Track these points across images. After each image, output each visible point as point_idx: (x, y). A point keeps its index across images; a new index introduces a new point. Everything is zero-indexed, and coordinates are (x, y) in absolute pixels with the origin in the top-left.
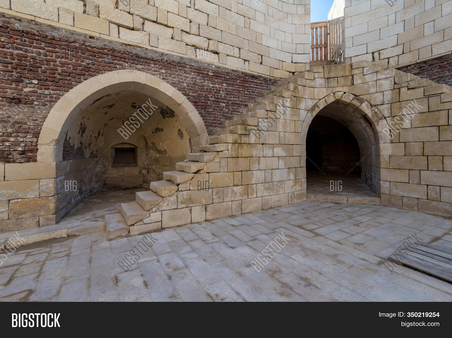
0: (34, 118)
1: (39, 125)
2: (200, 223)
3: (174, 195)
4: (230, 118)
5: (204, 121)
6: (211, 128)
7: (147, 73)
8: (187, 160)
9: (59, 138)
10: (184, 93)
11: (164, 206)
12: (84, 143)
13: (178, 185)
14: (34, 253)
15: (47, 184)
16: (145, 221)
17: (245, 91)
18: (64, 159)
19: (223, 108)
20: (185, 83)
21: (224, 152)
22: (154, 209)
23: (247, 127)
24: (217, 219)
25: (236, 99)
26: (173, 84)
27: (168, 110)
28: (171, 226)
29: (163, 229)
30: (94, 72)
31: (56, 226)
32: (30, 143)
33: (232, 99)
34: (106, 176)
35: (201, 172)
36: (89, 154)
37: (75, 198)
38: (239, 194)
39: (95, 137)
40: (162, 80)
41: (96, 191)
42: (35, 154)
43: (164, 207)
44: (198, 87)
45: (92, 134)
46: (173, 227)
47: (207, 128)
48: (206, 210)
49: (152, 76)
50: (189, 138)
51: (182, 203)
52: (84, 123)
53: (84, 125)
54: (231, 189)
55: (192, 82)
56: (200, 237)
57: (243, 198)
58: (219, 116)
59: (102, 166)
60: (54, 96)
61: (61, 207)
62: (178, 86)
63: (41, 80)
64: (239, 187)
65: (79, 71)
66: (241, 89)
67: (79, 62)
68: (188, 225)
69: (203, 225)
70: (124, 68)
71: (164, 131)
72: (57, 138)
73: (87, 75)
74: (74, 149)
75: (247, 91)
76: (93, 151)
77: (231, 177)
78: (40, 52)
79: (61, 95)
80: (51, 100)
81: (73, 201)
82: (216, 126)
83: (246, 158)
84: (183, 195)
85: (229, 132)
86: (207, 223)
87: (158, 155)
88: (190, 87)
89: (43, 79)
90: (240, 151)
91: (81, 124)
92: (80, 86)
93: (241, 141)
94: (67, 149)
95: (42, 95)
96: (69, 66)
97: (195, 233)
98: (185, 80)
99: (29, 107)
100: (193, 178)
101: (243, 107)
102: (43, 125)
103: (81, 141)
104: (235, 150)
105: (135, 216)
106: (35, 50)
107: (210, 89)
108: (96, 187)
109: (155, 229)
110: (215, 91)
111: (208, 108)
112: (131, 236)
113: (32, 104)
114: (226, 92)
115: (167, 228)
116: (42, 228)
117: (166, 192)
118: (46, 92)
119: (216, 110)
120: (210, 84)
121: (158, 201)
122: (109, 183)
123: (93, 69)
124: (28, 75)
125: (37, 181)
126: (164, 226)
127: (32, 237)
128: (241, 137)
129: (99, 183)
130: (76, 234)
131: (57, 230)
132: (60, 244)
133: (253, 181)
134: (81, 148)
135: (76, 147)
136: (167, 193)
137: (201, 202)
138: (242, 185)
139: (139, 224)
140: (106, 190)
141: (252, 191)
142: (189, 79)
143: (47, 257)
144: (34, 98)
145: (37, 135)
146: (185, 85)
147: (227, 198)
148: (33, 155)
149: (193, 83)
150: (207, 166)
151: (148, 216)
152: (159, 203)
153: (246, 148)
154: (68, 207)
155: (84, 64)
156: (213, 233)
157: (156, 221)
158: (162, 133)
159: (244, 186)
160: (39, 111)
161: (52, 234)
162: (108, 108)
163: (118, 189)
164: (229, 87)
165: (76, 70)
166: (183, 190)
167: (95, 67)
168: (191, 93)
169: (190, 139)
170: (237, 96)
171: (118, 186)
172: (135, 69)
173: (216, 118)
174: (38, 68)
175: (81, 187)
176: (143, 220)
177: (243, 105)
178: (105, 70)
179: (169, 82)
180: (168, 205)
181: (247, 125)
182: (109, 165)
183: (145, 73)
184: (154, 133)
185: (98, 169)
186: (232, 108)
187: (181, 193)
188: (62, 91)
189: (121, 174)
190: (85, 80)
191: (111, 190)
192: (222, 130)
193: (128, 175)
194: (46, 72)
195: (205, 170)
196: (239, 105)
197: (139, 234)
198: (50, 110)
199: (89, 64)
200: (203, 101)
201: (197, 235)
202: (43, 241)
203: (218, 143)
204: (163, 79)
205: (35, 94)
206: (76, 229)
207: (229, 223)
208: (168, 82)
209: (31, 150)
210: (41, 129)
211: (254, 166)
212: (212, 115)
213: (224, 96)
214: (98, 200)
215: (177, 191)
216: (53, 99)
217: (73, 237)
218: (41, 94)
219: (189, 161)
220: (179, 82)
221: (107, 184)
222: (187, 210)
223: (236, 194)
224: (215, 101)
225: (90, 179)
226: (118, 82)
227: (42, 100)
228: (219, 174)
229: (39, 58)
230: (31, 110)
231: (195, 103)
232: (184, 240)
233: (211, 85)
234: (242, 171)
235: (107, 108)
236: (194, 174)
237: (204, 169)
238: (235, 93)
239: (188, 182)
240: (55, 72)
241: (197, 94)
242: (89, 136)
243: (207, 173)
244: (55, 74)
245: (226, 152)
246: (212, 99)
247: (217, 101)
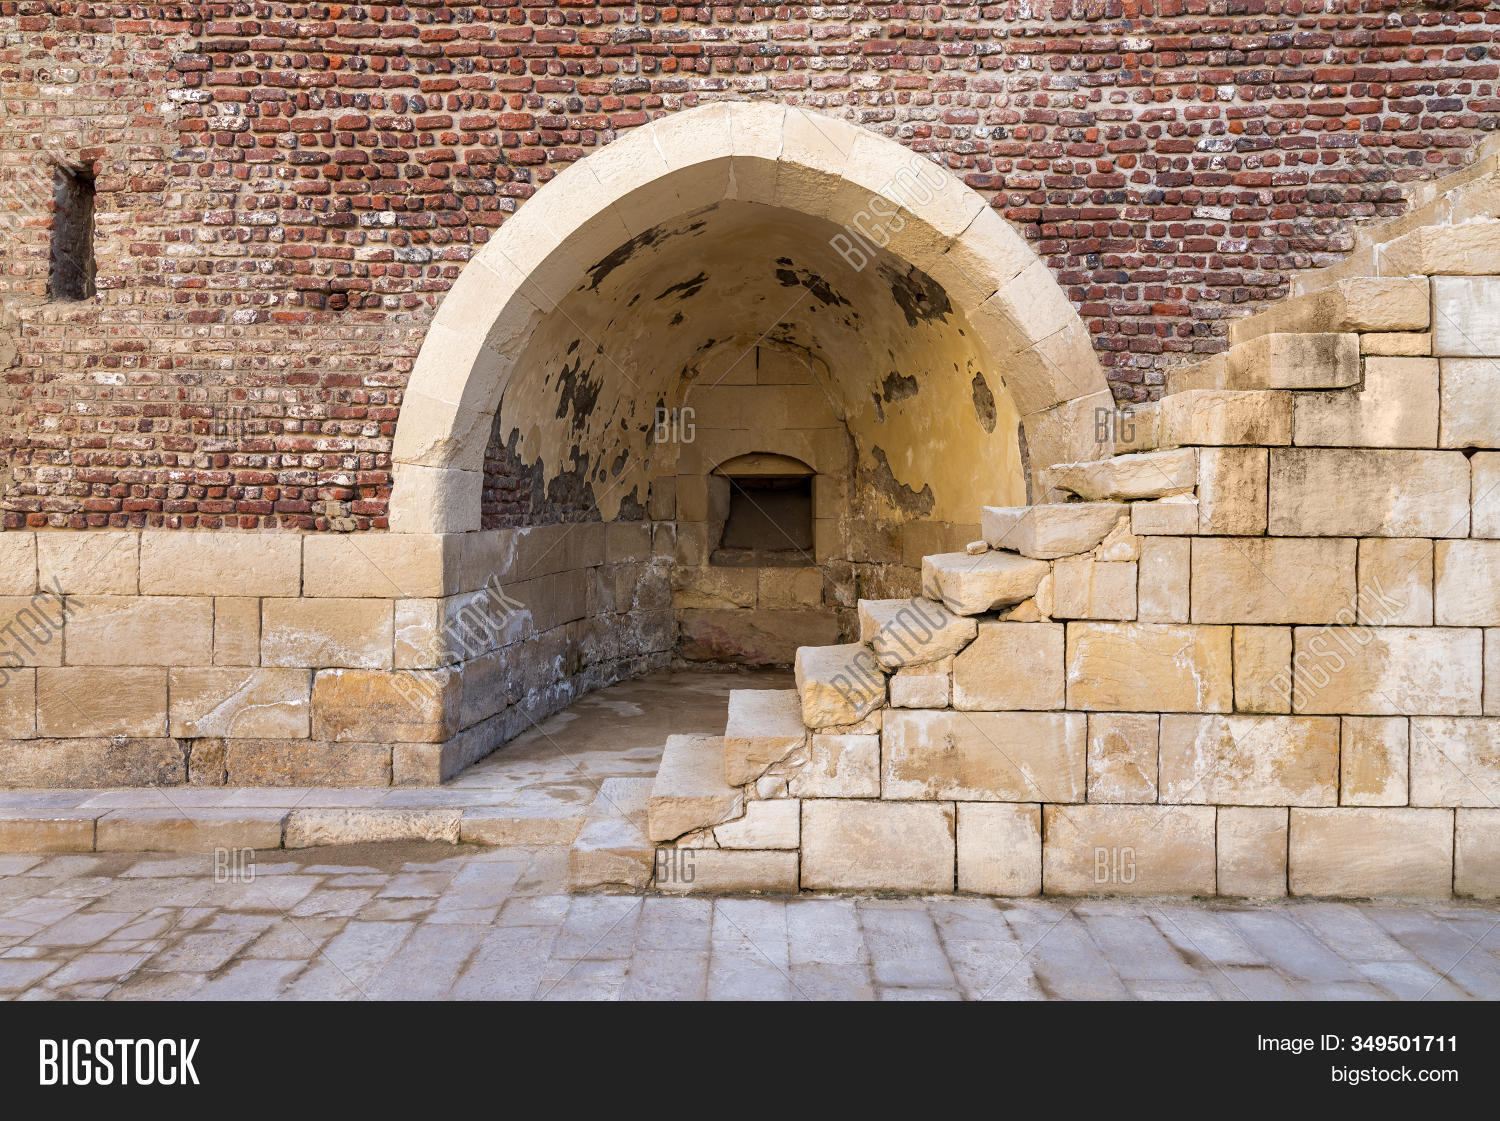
0: (381, 360)
1: (396, 388)
2: (1007, 901)
3: (864, 726)
4: (1265, 292)
5: (1090, 320)
6: (1136, 360)
7: (792, 102)
8: (977, 544)
9: (458, 437)
10: (976, 177)
11: (811, 775)
12: (593, 457)
13: (890, 673)
14: (339, 882)
15: (417, 622)
16: (726, 834)
17: (1379, 109)
18: (490, 520)
19: (1218, 231)
20: (981, 122)
21: (1163, 500)
22: (765, 785)
23: (1335, 342)
24: (1110, 896)
25: (1310, 170)
26: (917, 140)
27: (916, 278)
28: (846, 884)
29: (805, 890)
30: (576, 142)
31: (441, 790)
32: (371, 456)
33: (1283, 169)
34: (688, 602)
35: (1019, 613)
36: (618, 502)
37: (541, 689)
38: (1268, 769)
39: (643, 429)
40: (861, 128)
41: (644, 666)
42: (384, 501)
43: (813, 777)
44: (1059, 131)
45: (627, 417)
46: (859, 891)
47: (1108, 362)
48: (1043, 832)
49: (815, 116)
50: (1016, 419)
51: (907, 772)
52: (584, 366)
53: (585, 377)
54: (1209, 731)
55: (1022, 111)
56: (957, 981)
57: (1304, 800)
58: (1185, 289)
59: (671, 559)
60: (443, 265)
61: (468, 716)
62: (939, 143)
63: (405, 209)
64: (1269, 724)
65: (526, 147)
66: (1348, 100)
67: (526, 110)
68: (936, 898)
69: (1012, 916)
70: (692, 103)
71: (921, 389)
72: (447, 437)
73: (551, 162)
74: (540, 480)
75: (1392, 108)
76: (635, 488)
77: (1219, 658)
78: (403, 98)
79: (464, 260)
80: (432, 284)
81: (531, 699)
82: (1165, 348)
83: (1329, 545)
84: (911, 731)
85: (1222, 378)
86: (1044, 907)
87: (897, 515)
88: (1011, 141)
89: (412, 202)
90: (1279, 495)
91: (566, 375)
92: (527, 208)
93: (1292, 431)
94: (502, 480)
95: (407, 266)
96: (492, 134)
97: (945, 952)
98: (982, 105)
99: (368, 319)
100: (969, 642)
101: (1358, 210)
102: (406, 387)
103: (575, 449)
104: (1249, 492)
105: (680, 801)
106: (390, 94)
107: (1134, 133)
108: (647, 647)
109: (770, 881)
110: (1166, 136)
111: (1117, 244)
112: (659, 893)
113: (378, 305)
114: (1235, 137)
115: (825, 890)
116: (399, 792)
117: (826, 703)
118: (420, 253)
119: (1170, 249)
120: (1130, 105)
121: (785, 743)
122: (695, 637)
123: (573, 128)
124: (370, 195)
125: (388, 604)
126: (812, 880)
127: (355, 819)
128: (1291, 408)
129: (660, 634)
130: (488, 837)
131: (434, 808)
132: (427, 866)
133: (1385, 696)
134: (576, 476)
135: (550, 473)
136: (832, 713)
137: (1013, 785)
138: (1292, 713)
139: (695, 843)
140: (685, 665)
141: (1377, 763)
142: (1002, 98)
143: (364, 908)
144: (384, 282)
145: (388, 426)
146: (981, 131)
147: (1185, 786)
148: (377, 505)
149: (1029, 113)
150: (1052, 584)
151: (737, 812)
152: (790, 755)
153: (1330, 478)
154: (503, 723)
155: (542, 113)
156: (1045, 974)
157: (771, 845)
158: (914, 400)
159: (1308, 723)
160: (396, 333)
161: (413, 819)
162: (683, 297)
163: (733, 666)
164: (1258, 104)
165: (515, 146)
166: (913, 702)
167: (582, 120)
168: (1016, 171)
169: (1021, 428)
170: (1319, 150)
171: (732, 651)
172: (737, 97)
173: (1168, 302)
174: (397, 161)
175: (575, 644)
176: (716, 829)
177: (1363, 198)
178: (618, 127)
179: (896, 130)
180: (833, 774)
181: (1345, 327)
182: (700, 552)
183: (783, 107)
184: (883, 402)
185: (654, 571)
186: (1276, 228)
187: (902, 716)
188: (467, 242)
189: (744, 599)
190: (544, 181)
191: (704, 666)
192: (1194, 371)
193: (773, 606)
194: (420, 174)
195: (1043, 604)
196: (1329, 206)
197: (693, 894)
198: (429, 324)
199: (558, 111)
200: (1089, 205)
201: (952, 965)
202: (383, 842)
203: (1150, 450)
204: (869, 119)
205: (389, 265)
206: (488, 818)
207: (1173, 934)
208: (891, 133)
209: (374, 486)
210: (401, 403)
211: (1395, 593)
212: (1142, 286)
213: (1223, 163)
214: (635, 709)
215: (880, 707)
216: (437, 279)
217: (475, 847)
218: (404, 262)
219: (990, 547)
220: (950, 120)
221: (691, 639)
222: (934, 815)
223: (1246, 763)
224: (1163, 198)
225: (622, 611)
226: (667, 172)
227: (407, 286)
228: (1132, 632)
229: (400, 122)
230: (376, 328)
231: (1039, 222)
232: (872, 973)
233: (1139, 110)
234: (1293, 626)
235: (676, 294)
236: (973, 621)
237: (1039, 599)
238: (1305, 133)
239: (943, 665)
240: (448, 168)
241: (1050, 173)
242: (616, 424)
243: (1053, 619)
244: (446, 176)
245: (1184, 500)
246: (1143, 189)
247: (1175, 199)
